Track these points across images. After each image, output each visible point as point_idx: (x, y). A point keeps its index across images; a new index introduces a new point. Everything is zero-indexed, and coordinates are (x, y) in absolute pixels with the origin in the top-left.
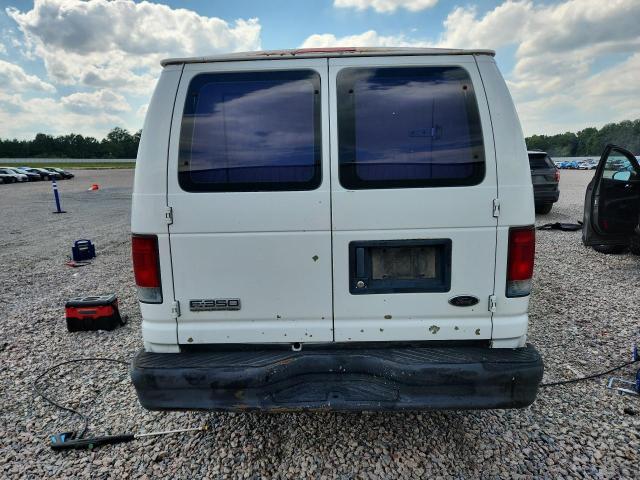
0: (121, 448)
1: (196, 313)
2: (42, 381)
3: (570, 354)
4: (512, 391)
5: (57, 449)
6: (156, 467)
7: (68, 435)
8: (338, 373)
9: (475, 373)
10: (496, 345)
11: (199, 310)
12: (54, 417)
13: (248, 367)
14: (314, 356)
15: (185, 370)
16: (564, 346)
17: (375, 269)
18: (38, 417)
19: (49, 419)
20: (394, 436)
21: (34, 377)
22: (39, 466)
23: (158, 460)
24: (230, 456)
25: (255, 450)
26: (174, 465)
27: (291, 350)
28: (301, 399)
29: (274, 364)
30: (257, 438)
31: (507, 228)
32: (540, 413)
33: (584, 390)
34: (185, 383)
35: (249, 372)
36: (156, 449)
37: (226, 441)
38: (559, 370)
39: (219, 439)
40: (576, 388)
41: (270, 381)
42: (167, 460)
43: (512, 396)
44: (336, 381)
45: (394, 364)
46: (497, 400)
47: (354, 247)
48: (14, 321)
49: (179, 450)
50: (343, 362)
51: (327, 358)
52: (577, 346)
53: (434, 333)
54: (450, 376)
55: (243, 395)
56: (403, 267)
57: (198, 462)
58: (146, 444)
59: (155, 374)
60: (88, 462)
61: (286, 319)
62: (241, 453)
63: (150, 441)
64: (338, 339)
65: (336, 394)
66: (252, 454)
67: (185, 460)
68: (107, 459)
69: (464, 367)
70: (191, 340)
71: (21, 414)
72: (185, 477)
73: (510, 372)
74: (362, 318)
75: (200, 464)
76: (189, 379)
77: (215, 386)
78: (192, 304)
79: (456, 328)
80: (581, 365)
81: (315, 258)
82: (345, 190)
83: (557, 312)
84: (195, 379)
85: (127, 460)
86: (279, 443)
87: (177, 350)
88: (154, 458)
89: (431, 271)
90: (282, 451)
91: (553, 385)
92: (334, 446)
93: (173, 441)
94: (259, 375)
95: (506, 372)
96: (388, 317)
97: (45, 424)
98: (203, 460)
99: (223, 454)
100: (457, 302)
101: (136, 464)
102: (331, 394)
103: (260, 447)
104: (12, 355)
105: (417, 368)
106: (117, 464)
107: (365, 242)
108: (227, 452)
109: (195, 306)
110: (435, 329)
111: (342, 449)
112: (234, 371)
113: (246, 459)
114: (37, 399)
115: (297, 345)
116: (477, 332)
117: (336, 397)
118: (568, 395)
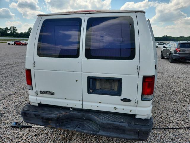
0: (28, 129)
1: (42, 94)
2: (19, 105)
3: (183, 118)
4: (138, 135)
5: (12, 127)
6: (34, 137)
7: (17, 123)
8: (82, 119)
9: (124, 127)
10: (137, 117)
11: (43, 94)
12: (17, 116)
13: (52, 114)
14: (75, 113)
15: (35, 112)
16: (182, 114)
17: (97, 86)
18: (13, 116)
19: (15, 117)
20: (107, 139)
21: (17, 103)
22: (6, 131)
23: (36, 135)
24: (56, 138)
25: (63, 137)
26: (39, 138)
27: (70, 109)
28: (68, 126)
29: (62, 114)
30: (66, 133)
31: (142, 76)
32: (163, 139)
33: (183, 132)
34: (34, 116)
35: (53, 116)
36: (37, 132)
37: (57, 132)
38: (177, 123)
39: (55, 131)
40: (181, 131)
41: (59, 119)
42: (38, 136)
43: (138, 137)
44: (82, 122)
45: (99, 119)
46: (133, 137)
47: (89, 78)
48: (21, 86)
49: (43, 133)
50: (84, 116)
51: (79, 114)
52: (187, 115)
53: (115, 110)
54: (116, 127)
55: (51, 122)
56: (107, 86)
57: (46, 138)
58: (34, 129)
59: (27, 112)
60: (18, 132)
61: (68, 99)
62: (59, 137)
63: (36, 129)
64: (84, 108)
65: (80, 126)
66: (62, 138)
67: (43, 136)
68: (23, 132)
69: (121, 124)
70: (40, 102)
71: (9, 114)
72: (40, 142)
73: (137, 128)
74: (92, 102)
75: (46, 139)
76: (35, 115)
77: (42, 118)
78: (40, 91)
79: (123, 109)
80: (186, 122)
81: (77, 81)
82: (86, 59)
83: (185, 101)
84: (37, 115)
85: (28, 134)
86: (72, 136)
87: (37, 105)
88: (35, 134)
89: (116, 88)
90: (72, 138)
91: (172, 129)
92: (87, 140)
93: (42, 130)
94: (55, 117)
95: (136, 128)
96: (100, 103)
97: (14, 118)
98: (48, 137)
99: (54, 137)
100: (124, 100)
101: (29, 135)
102: (78, 126)
103: (65, 136)
104: (16, 96)
105: (105, 122)
106: (25, 134)
107: (93, 77)
108: (55, 136)
109: (41, 92)
110: (116, 108)
111: (89, 141)
112: (48, 115)
113: (60, 139)
114: (15, 110)
115: (71, 108)
116: (131, 111)
117: (79, 127)
118: (176, 133)
